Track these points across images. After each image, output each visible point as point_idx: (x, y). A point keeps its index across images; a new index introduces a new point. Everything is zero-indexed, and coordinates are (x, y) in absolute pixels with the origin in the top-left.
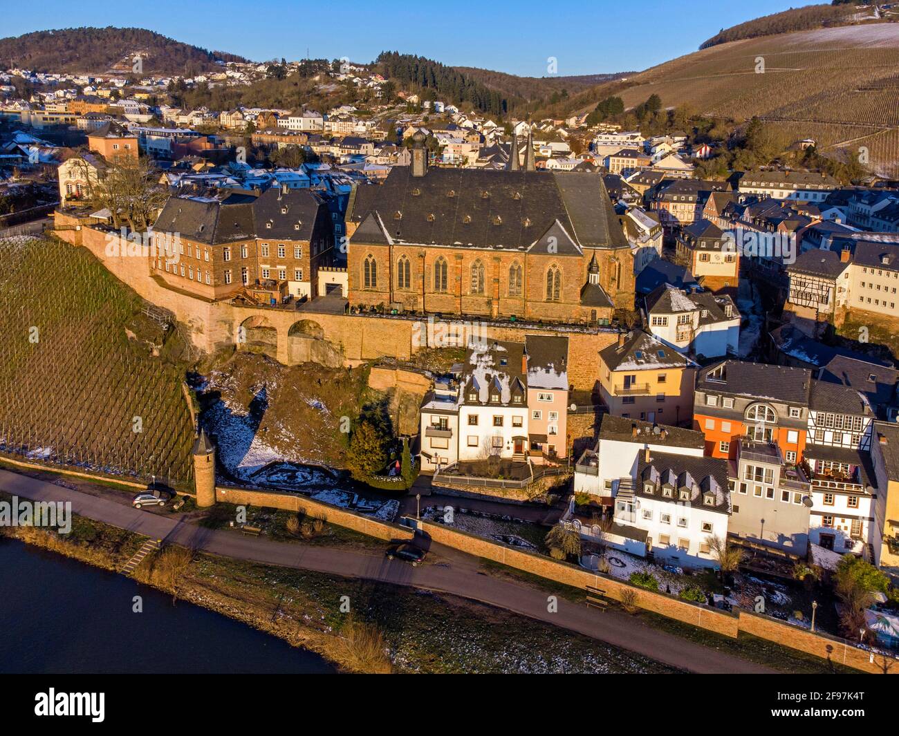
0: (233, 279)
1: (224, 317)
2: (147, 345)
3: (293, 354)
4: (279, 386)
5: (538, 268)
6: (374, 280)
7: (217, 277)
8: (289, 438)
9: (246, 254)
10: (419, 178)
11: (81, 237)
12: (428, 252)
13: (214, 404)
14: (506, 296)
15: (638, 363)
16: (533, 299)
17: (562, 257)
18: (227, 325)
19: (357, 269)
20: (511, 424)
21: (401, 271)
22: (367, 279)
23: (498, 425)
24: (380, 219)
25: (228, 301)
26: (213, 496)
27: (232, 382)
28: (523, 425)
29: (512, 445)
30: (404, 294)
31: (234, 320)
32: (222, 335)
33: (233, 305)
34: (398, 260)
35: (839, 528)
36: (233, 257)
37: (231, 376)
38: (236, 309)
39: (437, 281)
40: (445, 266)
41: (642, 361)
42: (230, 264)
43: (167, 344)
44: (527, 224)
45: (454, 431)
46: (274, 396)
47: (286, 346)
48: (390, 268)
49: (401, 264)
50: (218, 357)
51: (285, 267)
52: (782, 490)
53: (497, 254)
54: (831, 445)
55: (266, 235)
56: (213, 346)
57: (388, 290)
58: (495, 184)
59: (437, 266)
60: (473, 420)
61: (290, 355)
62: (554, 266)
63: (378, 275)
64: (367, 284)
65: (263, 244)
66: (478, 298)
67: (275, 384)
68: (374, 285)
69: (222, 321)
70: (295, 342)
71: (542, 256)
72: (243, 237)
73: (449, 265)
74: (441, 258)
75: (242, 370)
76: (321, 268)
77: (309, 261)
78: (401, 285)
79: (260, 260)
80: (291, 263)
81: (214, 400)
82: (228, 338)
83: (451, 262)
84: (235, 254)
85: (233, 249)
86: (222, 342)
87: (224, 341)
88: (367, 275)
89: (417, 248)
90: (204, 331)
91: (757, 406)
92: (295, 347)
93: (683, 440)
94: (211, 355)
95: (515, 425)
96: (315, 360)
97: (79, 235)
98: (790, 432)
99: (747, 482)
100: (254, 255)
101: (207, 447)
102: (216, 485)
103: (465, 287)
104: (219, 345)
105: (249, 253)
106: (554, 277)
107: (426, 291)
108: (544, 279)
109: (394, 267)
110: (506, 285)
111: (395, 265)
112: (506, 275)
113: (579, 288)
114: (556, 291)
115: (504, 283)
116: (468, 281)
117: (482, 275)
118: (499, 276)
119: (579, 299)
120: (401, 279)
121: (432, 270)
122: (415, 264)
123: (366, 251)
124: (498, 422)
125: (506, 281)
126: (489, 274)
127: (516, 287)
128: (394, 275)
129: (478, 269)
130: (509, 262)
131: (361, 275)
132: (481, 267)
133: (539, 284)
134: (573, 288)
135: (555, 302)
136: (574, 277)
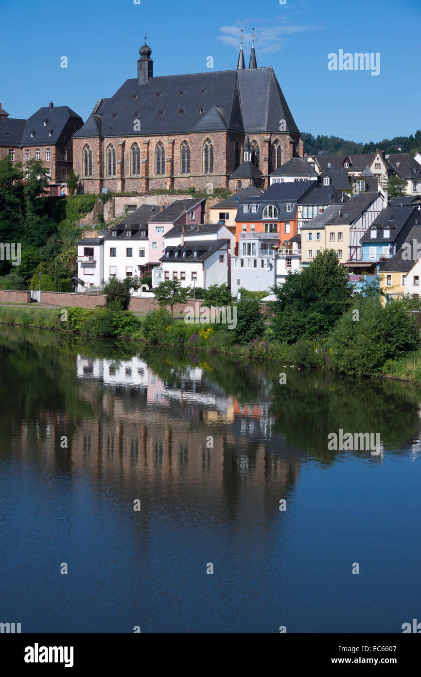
5: (197, 144)
6: (90, 170)
12: (126, 142)
14: (178, 175)
16: (194, 174)
17: (213, 133)
19: (79, 160)
21: (110, 161)
22: (86, 169)
23: (129, 256)
30: (112, 181)
34: (108, 151)
39: (134, 168)
44: (201, 112)
48: (101, 157)
49: (109, 154)
53: (172, 138)
57: (99, 177)
58: (192, 85)
59: (134, 153)
60: (113, 252)
62: (209, 142)
63: (93, 164)
64: (86, 174)
66: (160, 179)
68: (91, 174)
71: (198, 133)
74: (136, 145)
77: (55, 162)
78: (109, 174)
83: (142, 148)
85: (2, 152)
88: (86, 166)
89: (119, 139)
98: (287, 225)
100: (19, 160)
103: (151, 170)
106: (209, 153)
107: (126, 177)
108: (201, 155)
109: (105, 157)
110: (179, 164)
111: (105, 155)
112: (179, 156)
113: (225, 160)
114: (212, 165)
115: (177, 163)
116: (153, 164)
117: (163, 158)
118: (173, 157)
119: (225, 170)
120: (110, 169)
121: (130, 157)
122: (118, 151)
123: (85, 143)
124: (129, 252)
125: (179, 161)
126: (167, 157)
127: (186, 167)
128: (105, 164)
129: (160, 153)
130: (180, 143)
131: (81, 166)
132: (163, 153)
133: (198, 159)
134: (221, 161)
135: (208, 175)
136: (221, 150)
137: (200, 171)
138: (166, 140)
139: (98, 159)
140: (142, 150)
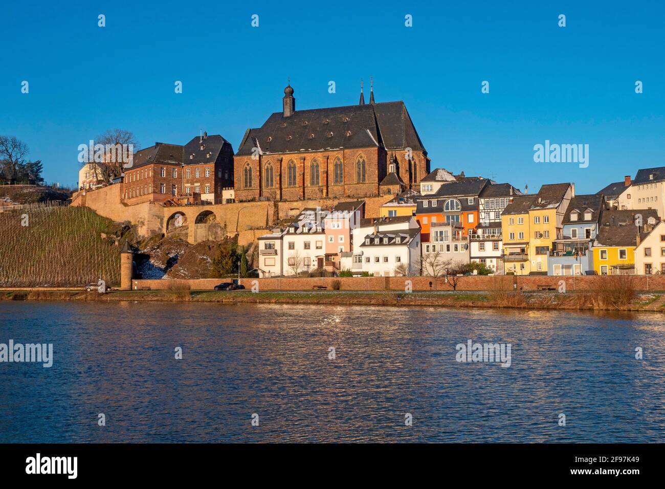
0: (166, 191)
1: (158, 213)
2: (112, 238)
3: (198, 236)
4: (185, 253)
5: (351, 159)
6: (250, 182)
7: (155, 186)
8: (185, 274)
9: (176, 175)
10: (287, 118)
11: (85, 201)
12: (284, 158)
13: (145, 263)
14: (333, 185)
15: (399, 203)
16: (348, 183)
17: (365, 149)
18: (159, 220)
19: (239, 175)
20: (315, 248)
21: (267, 175)
22: (246, 182)
23: (307, 249)
24: (258, 143)
25: (161, 203)
26: (130, 284)
27: (158, 252)
28: (323, 248)
29: (316, 263)
30: (269, 191)
31: (164, 217)
32: (156, 225)
34: (266, 167)
35: (489, 267)
36: (166, 175)
37: (158, 248)
38: (166, 209)
39: (290, 180)
40: (294, 167)
41: (403, 202)
42: (164, 179)
43: (124, 236)
44: (348, 135)
45: (279, 252)
46: (181, 257)
47: (193, 231)
48: (260, 171)
49: (267, 170)
50: (152, 239)
51: (199, 184)
52: (454, 244)
53: (326, 154)
54: (493, 221)
55: (189, 162)
56: (149, 232)
57: (258, 188)
58: (333, 115)
59: (290, 168)
60: (292, 246)
61: (195, 238)
62: (361, 157)
63: (253, 177)
64: (246, 186)
65: (187, 169)
66: (315, 188)
67: (183, 252)
68: (250, 186)
69: (157, 216)
70: (199, 227)
71: (352, 150)
72: (174, 162)
74: (292, 161)
75: (165, 247)
76: (224, 188)
77: (214, 178)
78: (267, 186)
79: (184, 180)
80: (203, 181)
81: (145, 260)
82: (160, 229)
84: (168, 173)
85: (167, 169)
86: (155, 231)
87: (157, 230)
88: (246, 179)
89: (277, 156)
90: (145, 223)
91: (450, 201)
92: (199, 231)
93: (398, 220)
94: (147, 238)
95: (317, 248)
96: (211, 239)
97: (84, 199)
98: (469, 215)
99: (435, 243)
100: (181, 177)
101: (128, 249)
102: (132, 279)
103: (307, 181)
104: (153, 232)
105: (178, 175)
106: (362, 166)
107: (283, 187)
108: (355, 167)
109: (263, 172)
110: (333, 176)
111: (263, 170)
112: (332, 169)
113: (377, 171)
114: (364, 176)
115: (331, 174)
116: (309, 176)
117: (318, 171)
118: (327, 170)
119: (377, 179)
120: (268, 181)
121: (287, 171)
122: (276, 167)
123: (246, 160)
124: (307, 246)
125: (332, 173)
126: (322, 169)
127: (339, 178)
128: (263, 177)
129: (315, 167)
130: (334, 159)
131: (242, 179)
132: (317, 166)
133: (352, 172)
134: (373, 171)
135: (362, 183)
136: (373, 163)
137: (353, 180)
138: (319, 156)
139: (258, 173)
140: (298, 165)
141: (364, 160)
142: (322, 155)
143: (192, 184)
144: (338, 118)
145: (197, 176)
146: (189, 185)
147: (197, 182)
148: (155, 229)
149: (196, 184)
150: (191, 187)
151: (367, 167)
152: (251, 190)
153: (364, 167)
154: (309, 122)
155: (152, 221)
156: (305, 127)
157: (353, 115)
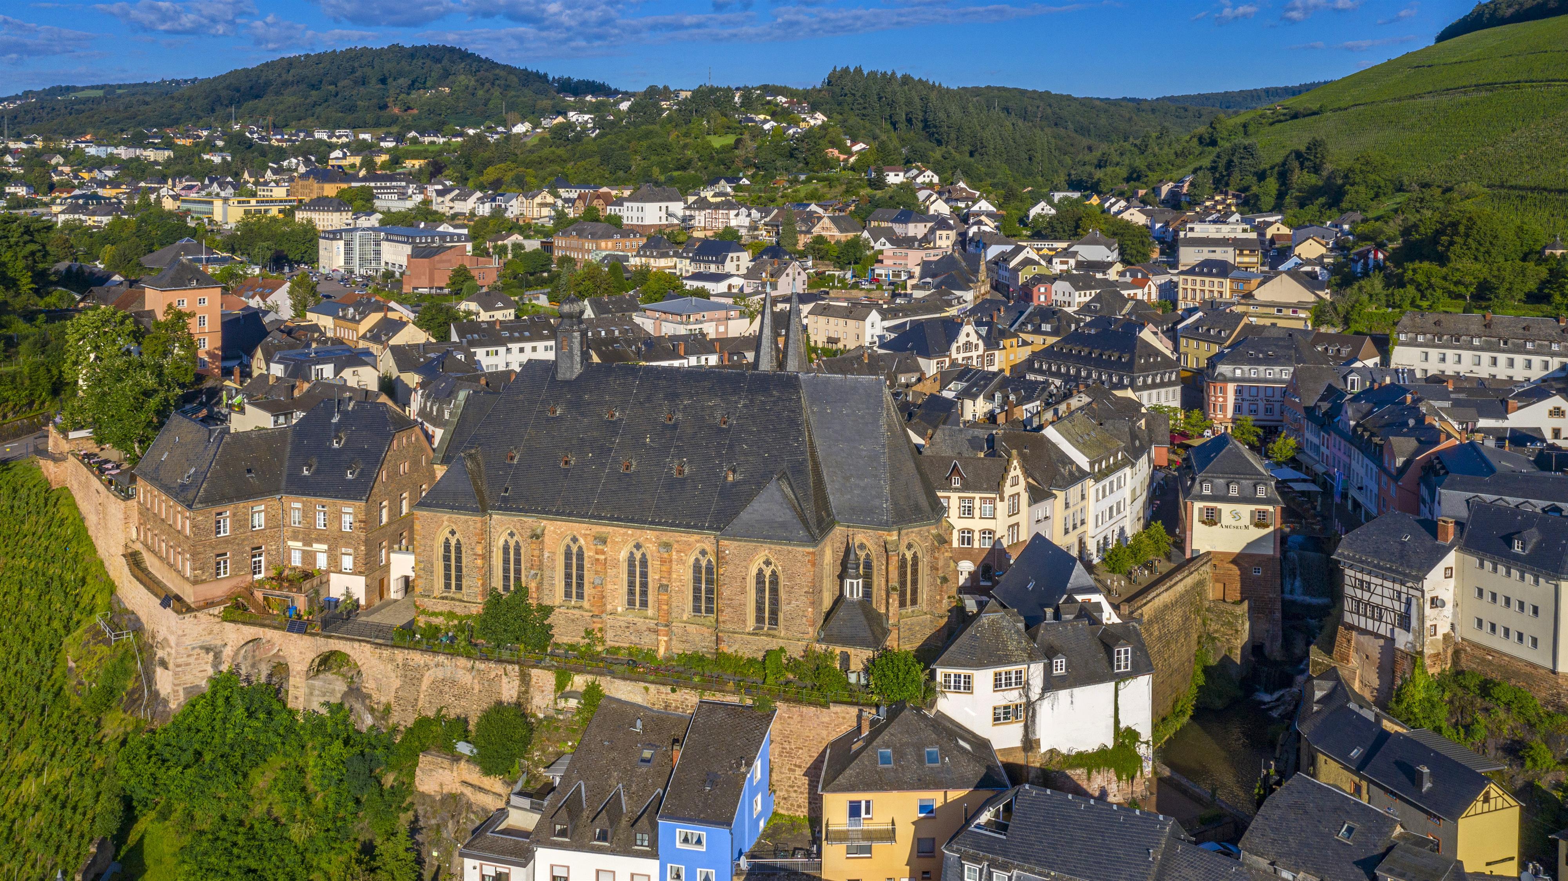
0: (234, 569)
1: (209, 640)
5: (737, 566)
6: (459, 578)
7: (199, 567)
9: (261, 522)
10: (567, 383)
12: (548, 529)
14: (685, 618)
16: (728, 627)
17: (778, 547)
18: (211, 654)
19: (431, 556)
21: (506, 561)
22: (447, 577)
25: (216, 611)
31: (224, 645)
32: (200, 673)
33: (225, 619)
34: (501, 542)
36: (233, 529)
38: (229, 626)
39: (568, 585)
40: (580, 556)
42: (226, 541)
44: (731, 477)
47: (301, 699)
49: (506, 548)
51: (325, 547)
53: (669, 537)
55: (301, 489)
56: (181, 693)
57: (483, 598)
58: (691, 397)
59: (568, 555)
62: (768, 563)
63: (466, 570)
64: (448, 586)
65: (294, 503)
66: (636, 620)
68: (459, 587)
69: (201, 648)
70: (316, 691)
71: (742, 543)
73: (586, 554)
74: (575, 540)
76: (396, 546)
77: (361, 534)
78: (505, 588)
79: (285, 532)
80: (335, 538)
83: (589, 549)
84: (239, 524)
85: (234, 515)
86: (198, 687)
87: (203, 684)
88: (447, 568)
89: (532, 520)
90: (171, 666)
92: (315, 701)
94: (175, 711)
100: (276, 524)
103: (614, 598)
104: (191, 691)
105: (268, 520)
106: (769, 588)
108: (748, 585)
109: (494, 556)
110: (685, 595)
111: (495, 549)
112: (685, 577)
114: (774, 616)
116: (618, 587)
117: (644, 575)
118: (671, 576)
121: (558, 562)
122: (529, 549)
123: (445, 523)
126: (655, 576)
127: (703, 603)
128: (496, 569)
129: (637, 564)
130: (690, 554)
131: (435, 568)
132: (643, 560)
133: (739, 598)
134: (799, 609)
135: (768, 635)
136: (801, 587)
137: (744, 621)
138: (649, 538)
139: (479, 561)
140: (588, 552)
141: (774, 573)
142: (657, 538)
143: (308, 542)
144: (703, 409)
145: (320, 523)
146: (299, 544)
147: (318, 541)
148: (197, 682)
149: (316, 546)
150: (304, 552)
151: (783, 595)
152: (461, 601)
153: (774, 590)
154: (623, 410)
155: (188, 664)
156: (613, 426)
157: (745, 406)
